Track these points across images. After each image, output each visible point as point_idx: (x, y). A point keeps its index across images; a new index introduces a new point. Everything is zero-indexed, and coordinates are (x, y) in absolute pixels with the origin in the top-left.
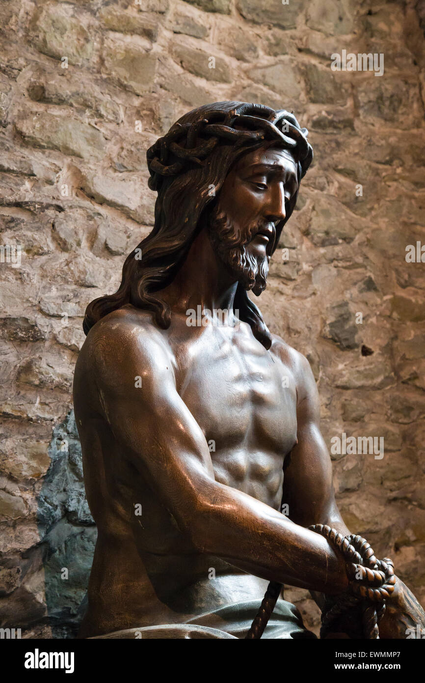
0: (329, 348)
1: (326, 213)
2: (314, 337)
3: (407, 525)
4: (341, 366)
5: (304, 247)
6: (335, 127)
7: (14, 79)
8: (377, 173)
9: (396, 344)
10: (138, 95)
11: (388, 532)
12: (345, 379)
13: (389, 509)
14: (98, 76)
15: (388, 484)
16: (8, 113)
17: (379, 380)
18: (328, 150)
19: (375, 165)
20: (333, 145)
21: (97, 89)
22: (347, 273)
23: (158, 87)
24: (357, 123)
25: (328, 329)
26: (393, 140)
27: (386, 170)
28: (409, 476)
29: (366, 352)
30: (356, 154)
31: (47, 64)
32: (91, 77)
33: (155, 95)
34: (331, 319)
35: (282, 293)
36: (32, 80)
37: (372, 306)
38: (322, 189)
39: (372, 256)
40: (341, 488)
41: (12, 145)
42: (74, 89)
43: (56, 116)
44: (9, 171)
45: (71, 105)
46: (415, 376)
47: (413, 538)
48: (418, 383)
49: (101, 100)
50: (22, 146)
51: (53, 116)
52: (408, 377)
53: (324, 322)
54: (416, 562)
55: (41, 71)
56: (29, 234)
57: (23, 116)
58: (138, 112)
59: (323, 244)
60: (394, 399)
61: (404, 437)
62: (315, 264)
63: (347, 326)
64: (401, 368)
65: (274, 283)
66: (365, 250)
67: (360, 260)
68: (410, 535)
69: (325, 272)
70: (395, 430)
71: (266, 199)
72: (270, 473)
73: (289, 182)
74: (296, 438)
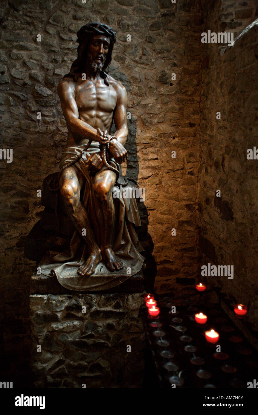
0: (158, 84)
1: (162, 44)
2: (154, 81)
3: (177, 132)
4: (162, 89)
5: (153, 54)
6: (169, 16)
7: (68, 14)
8: (182, 29)
9: (181, 82)
10: (104, 14)
11: (171, 133)
12: (163, 92)
13: (172, 128)
14: (92, 10)
15: (172, 121)
16: (67, 24)
17: (173, 93)
18: (166, 23)
19: (182, 27)
20: (168, 22)
21: (91, 14)
22: (168, 62)
23: (110, 10)
24: (176, 14)
25: (158, 78)
26: (188, 18)
27: (185, 28)
28: (179, 119)
29: (171, 84)
30: (175, 24)
31: (78, 9)
32: (90, 11)
33: (109, 13)
34: (160, 75)
35: (145, 68)
36: (73, 14)
37: (175, 71)
38: (163, 36)
39: (177, 56)
40: (157, 122)
41: (68, 32)
42: (84, 15)
43: (79, 23)
44: (66, 40)
45: (83, 20)
46: (187, 91)
47: (178, 136)
48: (187, 93)
49: (92, 17)
50: (70, 33)
51: (78, 23)
52: (184, 91)
53: (157, 76)
54: (178, 141)
55: (75, 11)
56: (71, 56)
57: (71, 24)
58: (103, 19)
59: (159, 53)
60: (178, 98)
61: (180, 109)
62: (156, 59)
63: (164, 77)
64: (182, 89)
65: (143, 66)
66: (175, 54)
67: (171, 57)
68: (177, 134)
69: (159, 61)
70: (177, 107)
71: (98, 48)
72: (102, 116)
73: (105, 43)
74: (113, 108)
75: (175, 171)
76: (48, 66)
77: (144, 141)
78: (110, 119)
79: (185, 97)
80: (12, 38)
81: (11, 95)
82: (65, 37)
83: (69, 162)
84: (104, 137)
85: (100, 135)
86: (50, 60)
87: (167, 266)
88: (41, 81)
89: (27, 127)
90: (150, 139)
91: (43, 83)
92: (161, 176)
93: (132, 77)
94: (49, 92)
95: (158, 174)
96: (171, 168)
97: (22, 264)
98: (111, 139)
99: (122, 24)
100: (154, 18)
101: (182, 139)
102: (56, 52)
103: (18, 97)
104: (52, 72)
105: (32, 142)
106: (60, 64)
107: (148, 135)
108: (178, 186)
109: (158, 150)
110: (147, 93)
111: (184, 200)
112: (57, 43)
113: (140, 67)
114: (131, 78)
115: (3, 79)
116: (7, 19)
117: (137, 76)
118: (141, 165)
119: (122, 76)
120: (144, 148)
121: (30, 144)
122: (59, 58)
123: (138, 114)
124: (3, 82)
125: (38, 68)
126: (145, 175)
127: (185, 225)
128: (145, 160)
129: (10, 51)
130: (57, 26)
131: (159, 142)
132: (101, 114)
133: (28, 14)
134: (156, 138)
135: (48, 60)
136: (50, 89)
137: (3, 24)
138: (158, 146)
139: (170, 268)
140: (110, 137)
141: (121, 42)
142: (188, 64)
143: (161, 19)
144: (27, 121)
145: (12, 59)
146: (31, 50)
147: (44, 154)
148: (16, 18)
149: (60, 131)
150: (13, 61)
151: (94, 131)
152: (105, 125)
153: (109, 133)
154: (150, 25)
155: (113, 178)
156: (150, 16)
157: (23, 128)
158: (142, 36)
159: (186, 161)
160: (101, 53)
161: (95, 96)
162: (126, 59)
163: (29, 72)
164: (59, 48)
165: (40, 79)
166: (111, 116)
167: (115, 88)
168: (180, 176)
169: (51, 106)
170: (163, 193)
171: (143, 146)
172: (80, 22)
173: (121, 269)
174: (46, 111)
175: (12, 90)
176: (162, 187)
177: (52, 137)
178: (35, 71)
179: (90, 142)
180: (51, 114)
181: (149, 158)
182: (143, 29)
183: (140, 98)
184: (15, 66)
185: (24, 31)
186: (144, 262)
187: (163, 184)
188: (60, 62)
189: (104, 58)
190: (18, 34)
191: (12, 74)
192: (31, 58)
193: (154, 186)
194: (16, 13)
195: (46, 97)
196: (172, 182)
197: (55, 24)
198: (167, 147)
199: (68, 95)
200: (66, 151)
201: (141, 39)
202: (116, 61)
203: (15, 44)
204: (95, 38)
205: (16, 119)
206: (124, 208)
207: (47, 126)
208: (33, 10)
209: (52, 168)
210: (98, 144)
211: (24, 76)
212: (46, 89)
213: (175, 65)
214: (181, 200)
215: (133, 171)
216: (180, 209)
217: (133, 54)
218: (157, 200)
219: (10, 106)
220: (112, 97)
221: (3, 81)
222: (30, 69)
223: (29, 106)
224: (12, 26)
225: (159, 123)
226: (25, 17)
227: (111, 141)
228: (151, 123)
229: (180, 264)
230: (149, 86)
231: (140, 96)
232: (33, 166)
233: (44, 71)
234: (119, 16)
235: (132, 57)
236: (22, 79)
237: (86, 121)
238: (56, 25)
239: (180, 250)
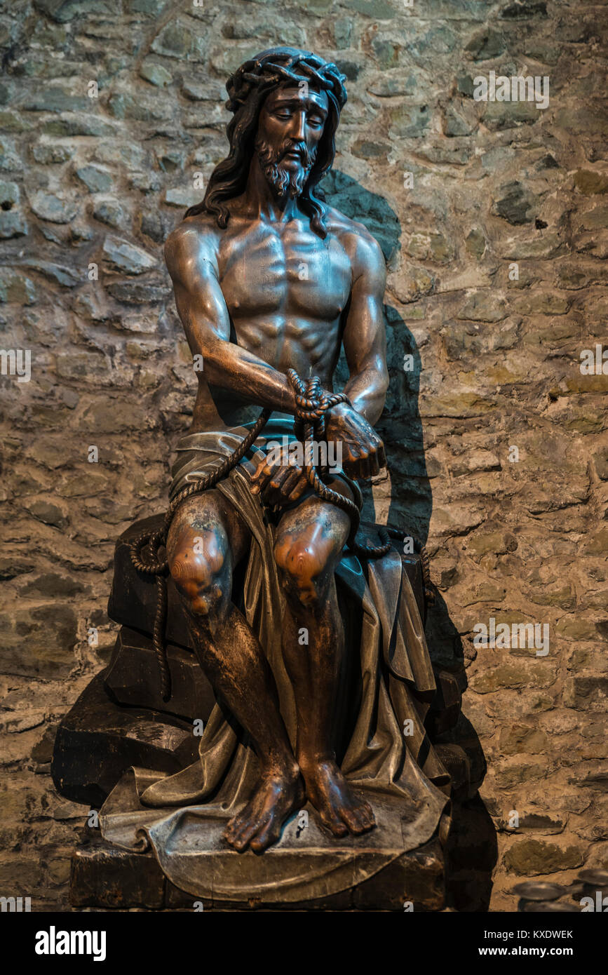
0: (499, 223)
2: (484, 214)
3: (562, 378)
4: (510, 240)
5: (480, 133)
6: (527, 13)
7: (210, 24)
8: (571, 52)
9: (573, 216)
10: (319, 18)
11: (541, 383)
12: (511, 251)
13: (546, 364)
14: (283, 8)
15: (545, 343)
16: (205, 54)
17: (547, 251)
18: (519, 36)
19: (568, 45)
20: (525, 30)
21: (280, 19)
22: (526, 153)
23: (338, 7)
24: (549, 7)
25: (496, 207)
26: (588, 18)
27: (581, 48)
28: (569, 337)
29: (541, 225)
30: (548, 37)
32: (276, 10)
33: (335, 15)
34: (501, 198)
35: (453, 177)
36: (226, 22)
37: (553, 182)
38: (508, 75)
40: (495, 346)
41: (208, 77)
42: (257, 24)
43: (243, 49)
44: (202, 100)
45: (256, 38)
46: (592, 246)
47: (565, 390)
48: (594, 252)
49: (281, 29)
50: (216, 78)
51: (240, 49)
52: (583, 247)
53: (493, 201)
54: (568, 409)
56: (216, 148)
57: (217, 53)
58: (318, 33)
59: (501, 126)
60: (564, 268)
61: (571, 302)
62: (489, 147)
63: (517, 204)
64: (578, 238)
65: (445, 169)
66: (549, 129)
67: (539, 139)
68: (563, 386)
69: (499, 154)
70: (561, 296)
71: (290, 125)
72: (305, 333)
73: (313, 110)
74: (340, 308)
75: (561, 508)
76: (146, 179)
77: (452, 411)
78: (331, 341)
79: (587, 265)
80: (39, 100)
81: (30, 270)
82: (198, 91)
83: (199, 478)
84: (308, 397)
85: (297, 391)
86: (152, 161)
87: (538, 836)
88: (122, 227)
89: (75, 369)
90: (474, 404)
91: (131, 234)
92: (513, 524)
93: (412, 206)
94: (147, 260)
95: (502, 519)
96: (545, 498)
97: (48, 818)
98: (332, 405)
99: (377, 44)
100: (480, 22)
101: (581, 402)
102: (172, 139)
103: (51, 278)
104: (156, 197)
105: (91, 418)
106: (182, 173)
107: (467, 389)
108: (570, 561)
109: (500, 440)
110: (462, 253)
111: (593, 605)
112: (175, 111)
113: (436, 174)
114: (409, 208)
115: (6, 225)
116: (27, 49)
117: (426, 201)
118: (440, 488)
119: (378, 205)
120: (453, 433)
121: (83, 424)
122: (180, 154)
123: (430, 322)
124: (7, 234)
125: (113, 188)
126: (458, 521)
127: (601, 694)
128: (456, 472)
129: (32, 140)
130: (176, 59)
131: (503, 413)
132: (302, 325)
133: (90, 31)
134: (494, 398)
135: (146, 163)
136: (149, 251)
137: (15, 64)
138: (500, 426)
139: (552, 846)
140: (326, 395)
141: (374, 99)
142: (593, 159)
143: (500, 23)
144: (76, 352)
145: (38, 162)
146: (92, 135)
147: (128, 455)
148: (52, 41)
149: (178, 380)
150: (37, 169)
152: (315, 361)
153: (328, 384)
154: (465, 43)
156: (464, 15)
157: (65, 374)
158: (441, 77)
159: (596, 476)
160: (301, 140)
161: (280, 272)
162: (390, 149)
163: (87, 200)
164: (179, 125)
165: (120, 220)
166: (334, 332)
167: (346, 242)
168: (578, 524)
169: (153, 304)
170: (521, 582)
171: (449, 428)
172: (244, 45)
173: (365, 832)
174: (138, 319)
175: (34, 255)
176: (515, 561)
177: (155, 399)
178: (106, 198)
179: (266, 415)
180: (153, 329)
181: (472, 466)
182: (445, 58)
183: (439, 271)
184: (44, 185)
185: (74, 79)
187: (520, 552)
188: (183, 166)
189: (311, 154)
190: (56, 90)
191: (35, 206)
192: (94, 159)
193: (490, 558)
194: (52, 28)
195: (135, 274)
196: (549, 545)
197: (170, 53)
198: (531, 427)
199: (198, 269)
200: (189, 442)
201: (440, 86)
202: (358, 156)
203: (46, 118)
205: (43, 345)
206: (375, 628)
207: (139, 367)
208: (103, 18)
209: (153, 500)
210: (290, 419)
211: (70, 211)
212: (138, 250)
213: (550, 163)
214: (584, 608)
215: (418, 509)
216: (580, 637)
217: (412, 134)
218: (499, 605)
219: (26, 305)
220: (337, 271)
221: (7, 230)
222: (90, 192)
223: (84, 305)
224: (41, 67)
225: (501, 349)
226: (79, 40)
227: (332, 411)
228: (475, 351)
229: (587, 833)
230: (467, 233)
231: (437, 266)
232: (91, 492)
233: (132, 195)
234: (366, 22)
235: (410, 143)
236: (64, 223)
237: (254, 347)
238: (172, 57)
239: (586, 780)
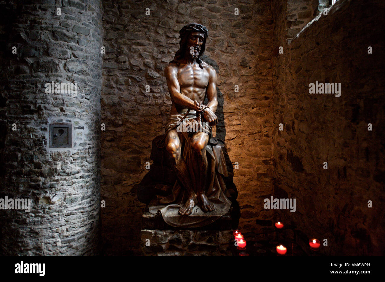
0: (240, 67)
1: (242, 38)
2: (237, 65)
3: (255, 103)
4: (243, 71)
5: (236, 46)
6: (247, 18)
7: (173, 20)
8: (257, 27)
9: (258, 66)
10: (199, 19)
11: (250, 105)
12: (243, 74)
13: (252, 100)
14: (190, 16)
15: (251, 95)
16: (171, 26)
17: (252, 74)
18: (245, 24)
20: (247, 22)
21: (189, 19)
22: (247, 51)
23: (203, 16)
24: (252, 17)
25: (240, 63)
26: (261, 20)
27: (260, 27)
28: (257, 94)
29: (250, 68)
30: (252, 24)
31: (179, 16)
33: (202, 18)
34: (241, 61)
35: (230, 56)
36: (177, 19)
37: (253, 58)
38: (243, 33)
39: (254, 47)
40: (239, 96)
41: (172, 32)
42: (184, 20)
45: (184, 23)
46: (262, 73)
48: (262, 74)
50: (174, 32)
52: (260, 73)
54: (256, 111)
55: (178, 17)
56: (174, 49)
57: (175, 26)
59: (240, 45)
60: (255, 78)
61: (257, 86)
62: (238, 49)
63: (245, 63)
64: (259, 71)
65: (228, 54)
66: (252, 45)
67: (250, 48)
68: (255, 105)
69: (240, 51)
70: (255, 84)
71: (195, 41)
72: (198, 91)
73: (200, 37)
74: (206, 85)
75: (254, 134)
76: (158, 56)
77: (229, 111)
78: (204, 93)
79: (261, 77)
80: (132, 37)
81: (130, 77)
82: (170, 35)
83: (173, 126)
84: (199, 106)
85: (197, 105)
86: (159, 52)
88: (152, 67)
89: (141, 101)
90: (235, 109)
91: (154, 69)
92: (243, 138)
93: (220, 63)
94: (158, 75)
95: (241, 136)
96: (251, 131)
97: (135, 206)
98: (205, 108)
99: (212, 25)
100: (236, 20)
101: (259, 109)
102: (164, 46)
103: (135, 79)
104: (160, 60)
105: (144, 112)
106: (166, 55)
107: (233, 106)
108: (257, 146)
109: (240, 118)
110: (232, 74)
111: (262, 156)
112: (164, 40)
113: (226, 55)
114: (219, 63)
115: (124, 67)
116: (130, 25)
117: (224, 62)
118: (227, 129)
119: (212, 62)
120: (229, 116)
121: (143, 114)
122: (166, 50)
123: (224, 90)
124: (125, 69)
125: (150, 58)
126: (230, 137)
127: (263, 177)
128: (230, 125)
129: (131, 46)
130: (165, 28)
131: (241, 111)
132: (197, 89)
133: (144, 21)
134: (239, 108)
135: (157, 52)
136: (158, 73)
137: (127, 28)
138: (241, 114)
139: (251, 212)
140: (204, 106)
141: (211, 38)
142: (262, 53)
143: (241, 21)
144: (141, 97)
145: (132, 52)
146: (145, 46)
147: (153, 121)
148: (136, 23)
149: (165, 103)
150: (132, 53)
151: (192, 102)
152: (200, 98)
153: (203, 104)
154: (233, 25)
155: (207, 138)
156: (233, 19)
157: (138, 102)
158: (227, 33)
159: (262, 126)
160: (197, 45)
161: (192, 76)
162: (215, 49)
163: (144, 61)
164: (165, 43)
165: (151, 65)
166: (205, 91)
167: (208, 70)
168: (258, 137)
169: (159, 85)
170: (245, 151)
171: (229, 115)
172: (181, 25)
173: (213, 211)
174: (155, 89)
175: (131, 74)
176: (244, 146)
177: (159, 108)
178: (149, 60)
179: (189, 111)
180: (159, 91)
181: (234, 124)
182: (228, 28)
183: (226, 78)
184: (133, 57)
185: (140, 32)
186: (231, 206)
187: (245, 144)
188: (166, 53)
189: (200, 48)
190: (137, 35)
191: (131, 62)
192: (145, 51)
193: (238, 145)
194: (136, 20)
195: (155, 78)
196: (251, 142)
197: (163, 26)
198: (248, 115)
199: (173, 76)
200: (170, 118)
201: (227, 35)
202: (208, 51)
203: (134, 41)
204: (193, 35)
205: (133, 95)
206: (215, 162)
207: (156, 100)
208: (147, 18)
209: (159, 131)
210: (195, 112)
211: (140, 64)
212: (156, 72)
213: (252, 53)
214: (259, 157)
215: (221, 134)
216: (258, 164)
217: (220, 46)
218: (240, 156)
219: (129, 86)
220: (206, 77)
221: (125, 68)
222: (144, 59)
223: (143, 85)
224: (133, 29)
225: (241, 96)
226: (142, 23)
227: (205, 110)
228: (235, 97)
229: (259, 209)
230: (233, 70)
231: (226, 77)
232: (144, 130)
233: (154, 60)
234: (210, 20)
235: (220, 48)
236: (138, 66)
237: (186, 94)
238: (164, 27)
239: (260, 196)
